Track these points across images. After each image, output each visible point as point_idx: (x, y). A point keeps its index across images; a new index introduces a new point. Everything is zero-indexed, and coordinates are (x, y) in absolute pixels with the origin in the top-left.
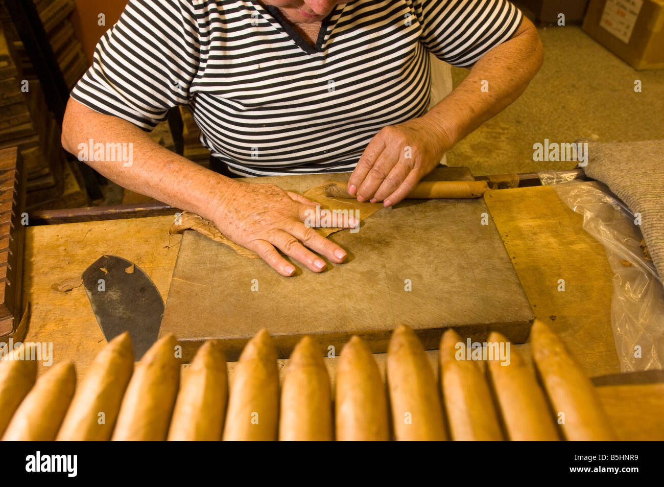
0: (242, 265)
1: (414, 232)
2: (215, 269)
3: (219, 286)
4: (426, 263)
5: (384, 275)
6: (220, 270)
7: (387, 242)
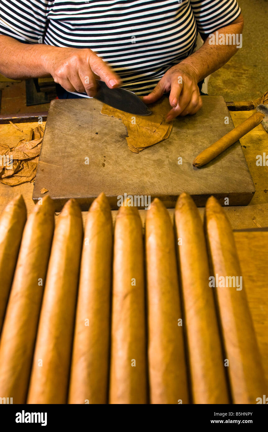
0: (81, 154)
1: (187, 136)
2: (65, 156)
3: (67, 167)
4: (193, 155)
5: (168, 162)
6: (68, 157)
7: (170, 142)
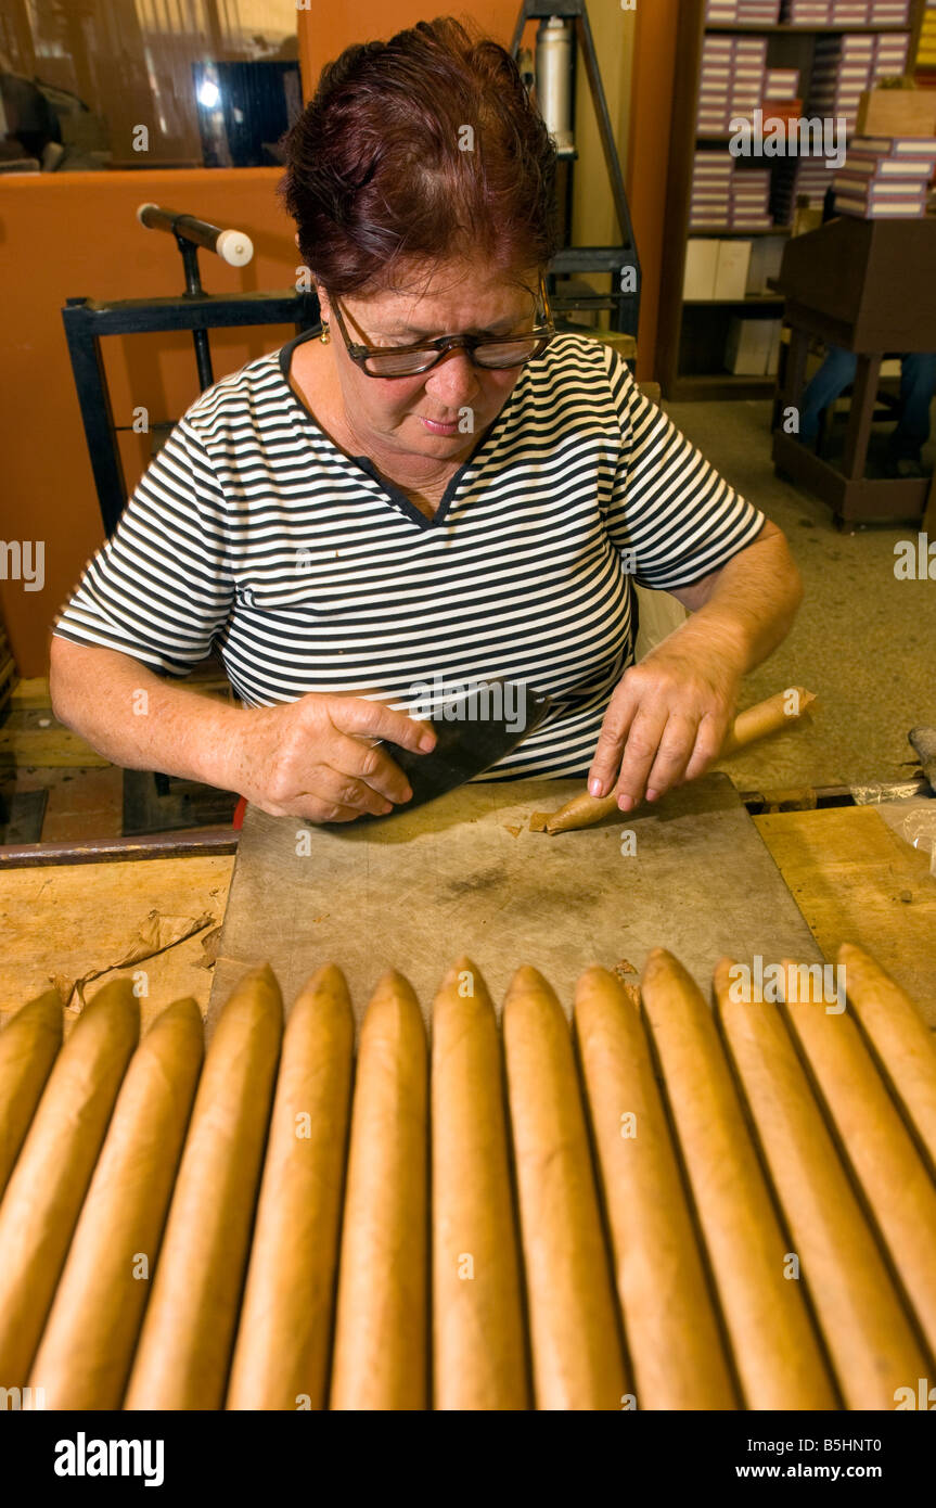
0: (341, 937)
1: (639, 880)
2: (293, 942)
3: (302, 972)
4: (663, 931)
5: (591, 951)
6: (303, 944)
7: (594, 897)
